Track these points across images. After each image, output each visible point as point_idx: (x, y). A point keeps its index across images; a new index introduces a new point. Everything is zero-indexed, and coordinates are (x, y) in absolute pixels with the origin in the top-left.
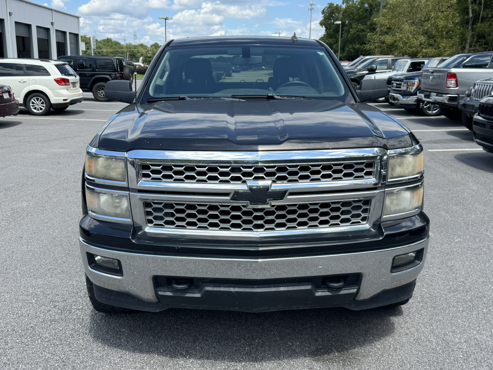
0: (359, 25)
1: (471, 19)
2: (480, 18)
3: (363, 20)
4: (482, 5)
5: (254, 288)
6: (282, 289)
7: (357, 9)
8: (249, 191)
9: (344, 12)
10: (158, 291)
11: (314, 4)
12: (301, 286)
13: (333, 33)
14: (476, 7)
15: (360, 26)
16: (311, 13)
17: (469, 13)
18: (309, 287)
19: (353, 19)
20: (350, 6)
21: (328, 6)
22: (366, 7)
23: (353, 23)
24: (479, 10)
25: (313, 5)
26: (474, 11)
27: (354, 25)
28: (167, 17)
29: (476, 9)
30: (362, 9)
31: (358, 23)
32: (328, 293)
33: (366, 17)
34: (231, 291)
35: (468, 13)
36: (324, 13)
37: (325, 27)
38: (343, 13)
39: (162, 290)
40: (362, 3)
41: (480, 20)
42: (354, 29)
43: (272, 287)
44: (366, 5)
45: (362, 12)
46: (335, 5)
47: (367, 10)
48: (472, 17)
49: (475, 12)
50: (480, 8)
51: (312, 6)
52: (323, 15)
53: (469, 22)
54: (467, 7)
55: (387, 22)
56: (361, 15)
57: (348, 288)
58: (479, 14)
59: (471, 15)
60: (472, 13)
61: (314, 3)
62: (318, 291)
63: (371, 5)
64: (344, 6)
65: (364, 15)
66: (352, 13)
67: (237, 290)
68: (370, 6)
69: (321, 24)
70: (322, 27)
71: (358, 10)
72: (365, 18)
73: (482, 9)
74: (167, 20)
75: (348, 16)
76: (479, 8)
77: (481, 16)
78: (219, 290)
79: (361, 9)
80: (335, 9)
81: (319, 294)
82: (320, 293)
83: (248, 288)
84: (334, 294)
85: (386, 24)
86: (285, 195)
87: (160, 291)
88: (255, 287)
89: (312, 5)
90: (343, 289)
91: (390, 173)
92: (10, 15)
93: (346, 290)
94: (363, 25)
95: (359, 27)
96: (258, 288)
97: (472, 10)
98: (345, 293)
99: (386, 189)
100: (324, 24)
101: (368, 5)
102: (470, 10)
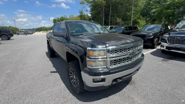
39: (113, 82)
80: (55, 20)
86: (136, 52)
100: (54, 23)
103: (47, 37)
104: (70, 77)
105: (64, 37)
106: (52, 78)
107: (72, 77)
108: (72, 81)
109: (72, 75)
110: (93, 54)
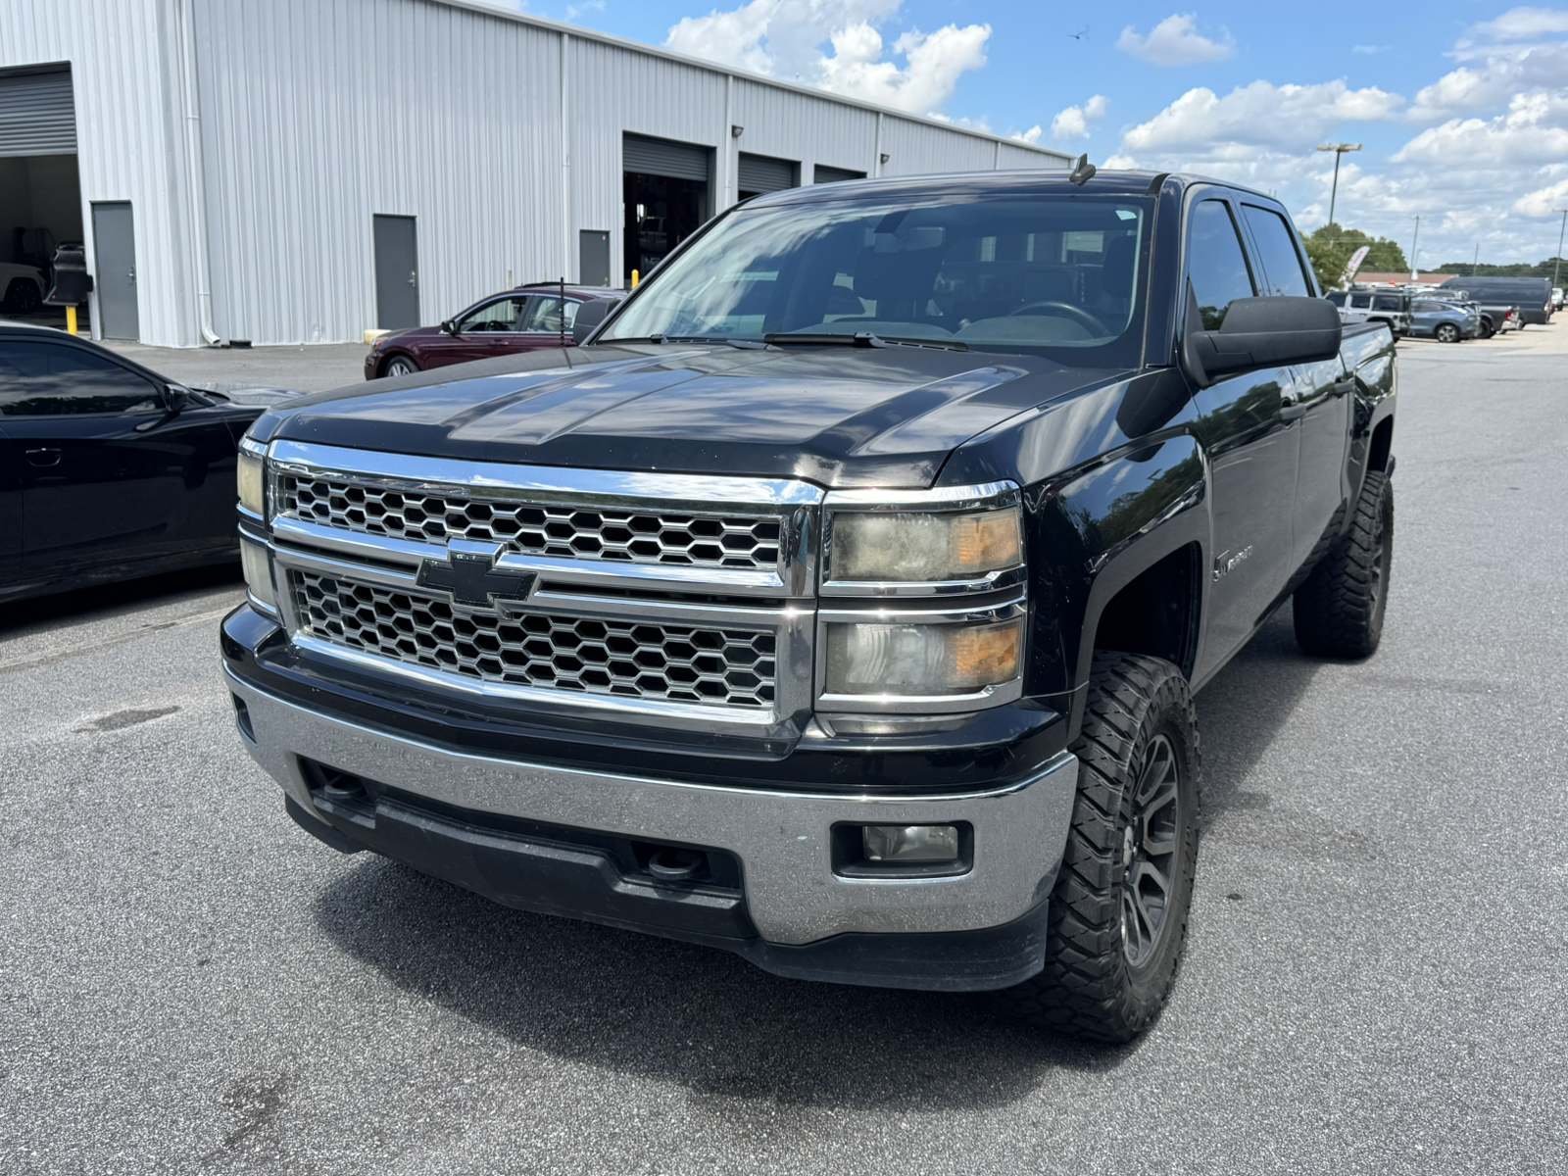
5: (464, 830)
6: (526, 849)
8: (450, 566)
12: (575, 854)
18: (595, 861)
28: (1344, 143)
32: (652, 890)
43: (504, 838)
57: (710, 893)
62: (626, 879)
74: (1342, 154)
78: (399, 819)
81: (625, 887)
82: (630, 886)
83: (453, 826)
84: (667, 899)
86: (530, 587)
87: (317, 796)
88: (468, 828)
90: (695, 891)
91: (837, 561)
92: (882, 162)
93: (705, 897)
96: (474, 832)
98: (698, 903)
99: (820, 611)
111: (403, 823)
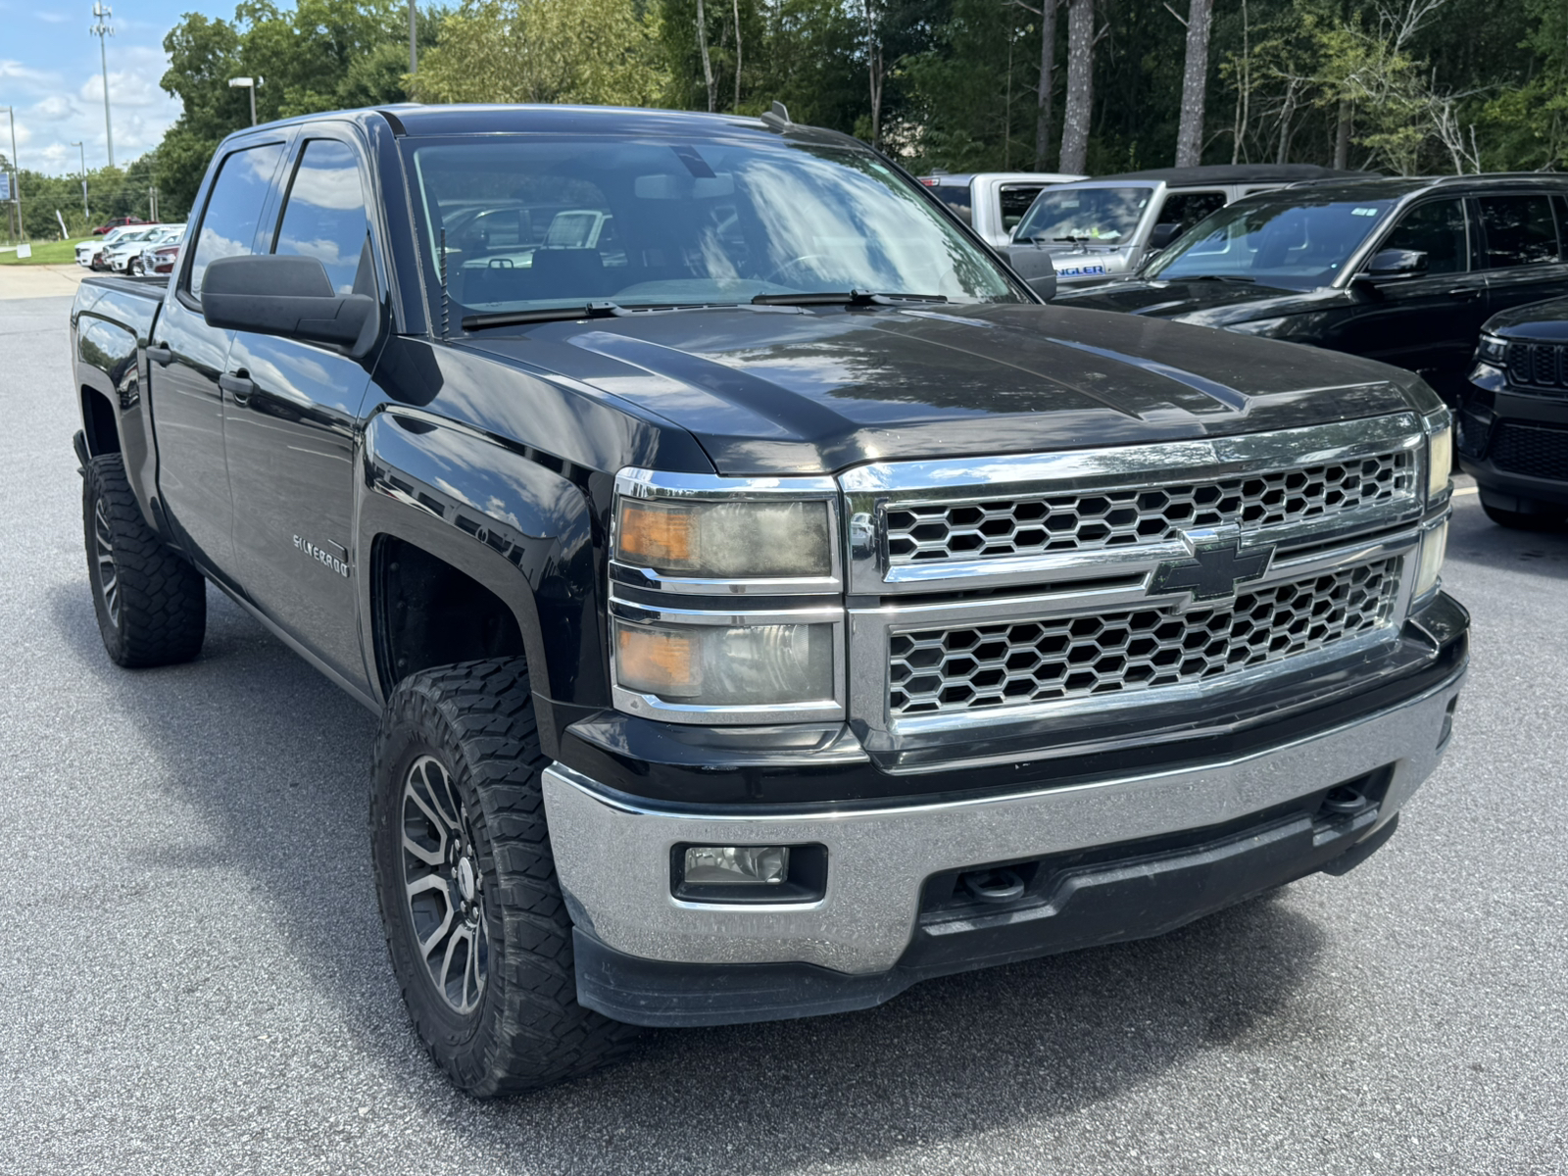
0: (308, 92)
1: (712, 90)
2: (737, 89)
3: (319, 77)
4: (739, 50)
5: (1198, 853)
7: (292, 41)
8: (1196, 561)
9: (251, 48)
10: (926, 925)
11: (109, 14)
13: (217, 121)
14: (722, 56)
15: (310, 96)
16: (103, 45)
17: (702, 69)
19: (283, 74)
20: (266, 29)
21: (185, 23)
22: (323, 36)
23: (288, 86)
24: (730, 62)
25: (106, 18)
26: (717, 68)
27: (290, 93)
29: (721, 61)
30: (310, 42)
31: (304, 88)
32: (1331, 832)
33: (328, 67)
34: (1146, 877)
35: (699, 72)
36: (174, 48)
37: (183, 96)
38: (246, 50)
39: (939, 920)
40: (306, 20)
41: (737, 96)
42: (292, 106)
43: (1237, 842)
44: (322, 29)
45: (310, 50)
46: (211, 22)
47: (328, 46)
48: (713, 85)
49: (722, 69)
50: (735, 59)
51: (101, 21)
52: (171, 55)
53: (707, 101)
54: (696, 52)
55: (447, 88)
56: (310, 61)
58: (733, 78)
59: (710, 80)
60: (713, 72)
61: (110, 10)
63: (338, 31)
64: (244, 28)
65: (319, 62)
66: (276, 54)
67: (1158, 868)
68: (334, 28)
69: (167, 85)
70: (172, 94)
71: (297, 44)
72: (325, 70)
73: (740, 61)
75: (265, 61)
76: (730, 56)
77: (738, 81)
78: (1114, 880)
79: (305, 40)
80: (215, 34)
83: (1182, 856)
85: (444, 94)
87: (931, 924)
89: (101, 16)
94: (320, 93)
95: (306, 99)
97: (713, 64)
100: (179, 88)
101: (327, 27)
102: (707, 64)
103: (89, 353)
104: (414, 888)
105: (345, 342)
106: (160, 925)
107: (433, 881)
108: (427, 947)
109: (437, 858)
110: (681, 541)
111: (1122, 882)
